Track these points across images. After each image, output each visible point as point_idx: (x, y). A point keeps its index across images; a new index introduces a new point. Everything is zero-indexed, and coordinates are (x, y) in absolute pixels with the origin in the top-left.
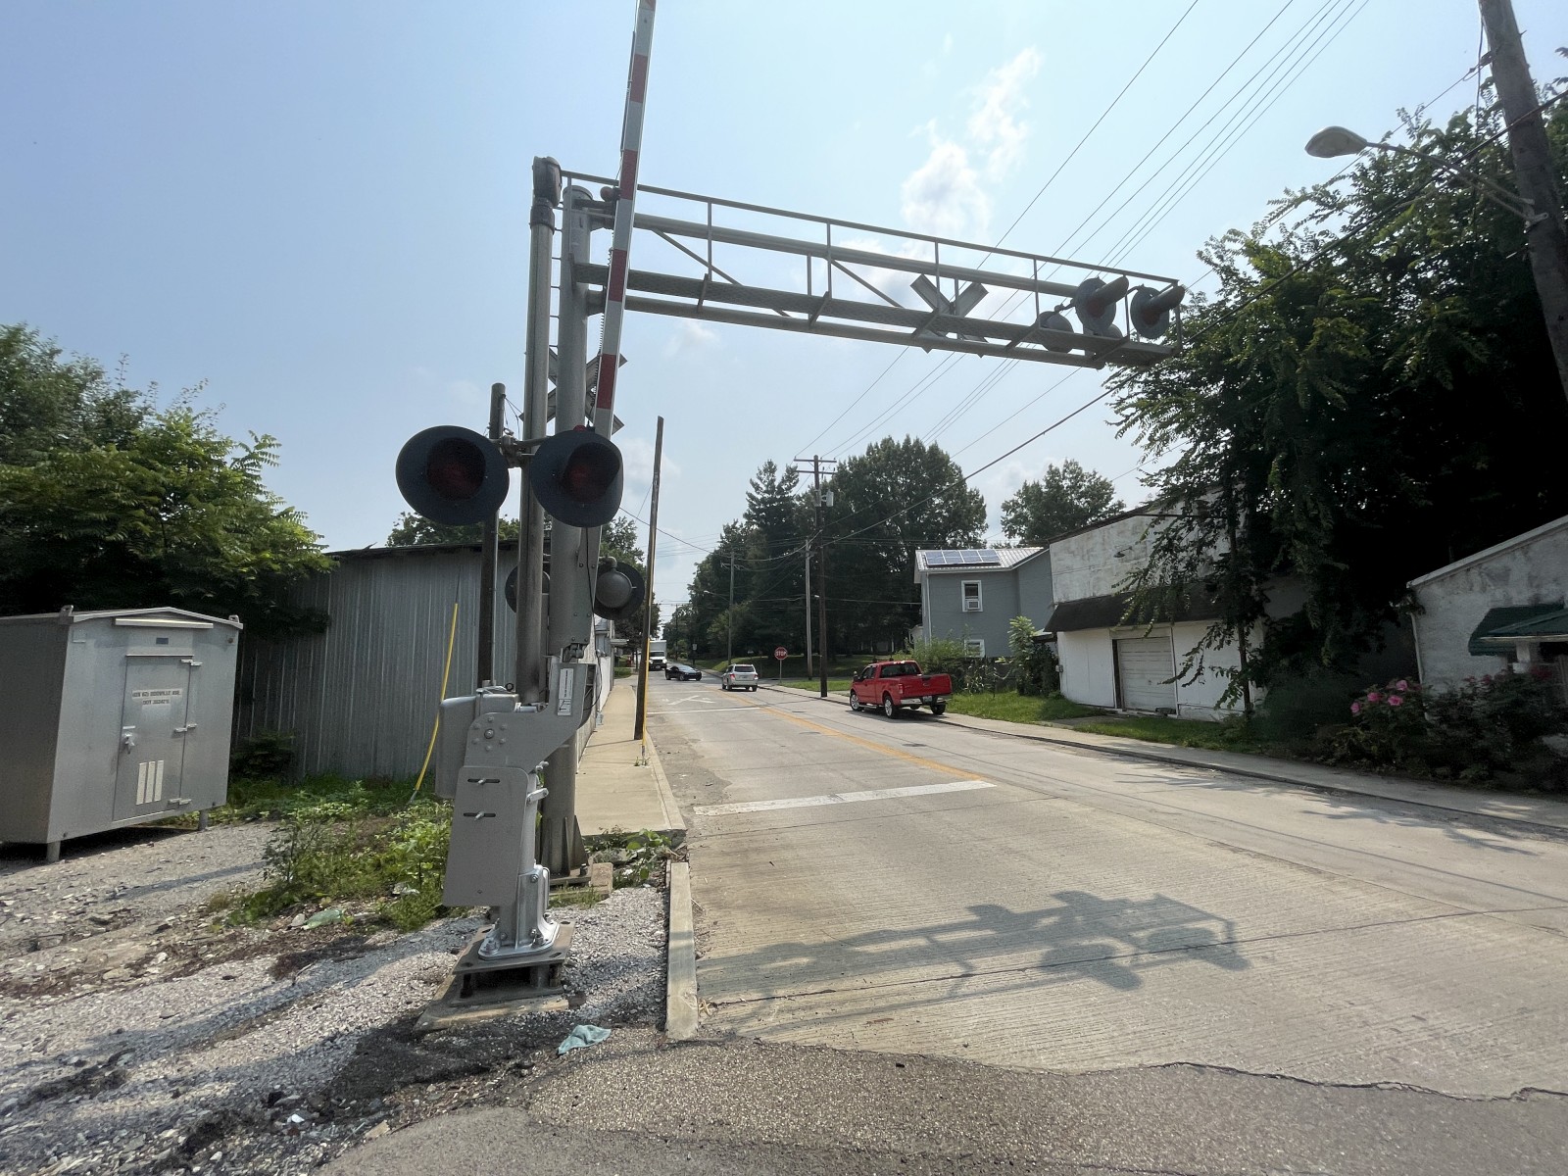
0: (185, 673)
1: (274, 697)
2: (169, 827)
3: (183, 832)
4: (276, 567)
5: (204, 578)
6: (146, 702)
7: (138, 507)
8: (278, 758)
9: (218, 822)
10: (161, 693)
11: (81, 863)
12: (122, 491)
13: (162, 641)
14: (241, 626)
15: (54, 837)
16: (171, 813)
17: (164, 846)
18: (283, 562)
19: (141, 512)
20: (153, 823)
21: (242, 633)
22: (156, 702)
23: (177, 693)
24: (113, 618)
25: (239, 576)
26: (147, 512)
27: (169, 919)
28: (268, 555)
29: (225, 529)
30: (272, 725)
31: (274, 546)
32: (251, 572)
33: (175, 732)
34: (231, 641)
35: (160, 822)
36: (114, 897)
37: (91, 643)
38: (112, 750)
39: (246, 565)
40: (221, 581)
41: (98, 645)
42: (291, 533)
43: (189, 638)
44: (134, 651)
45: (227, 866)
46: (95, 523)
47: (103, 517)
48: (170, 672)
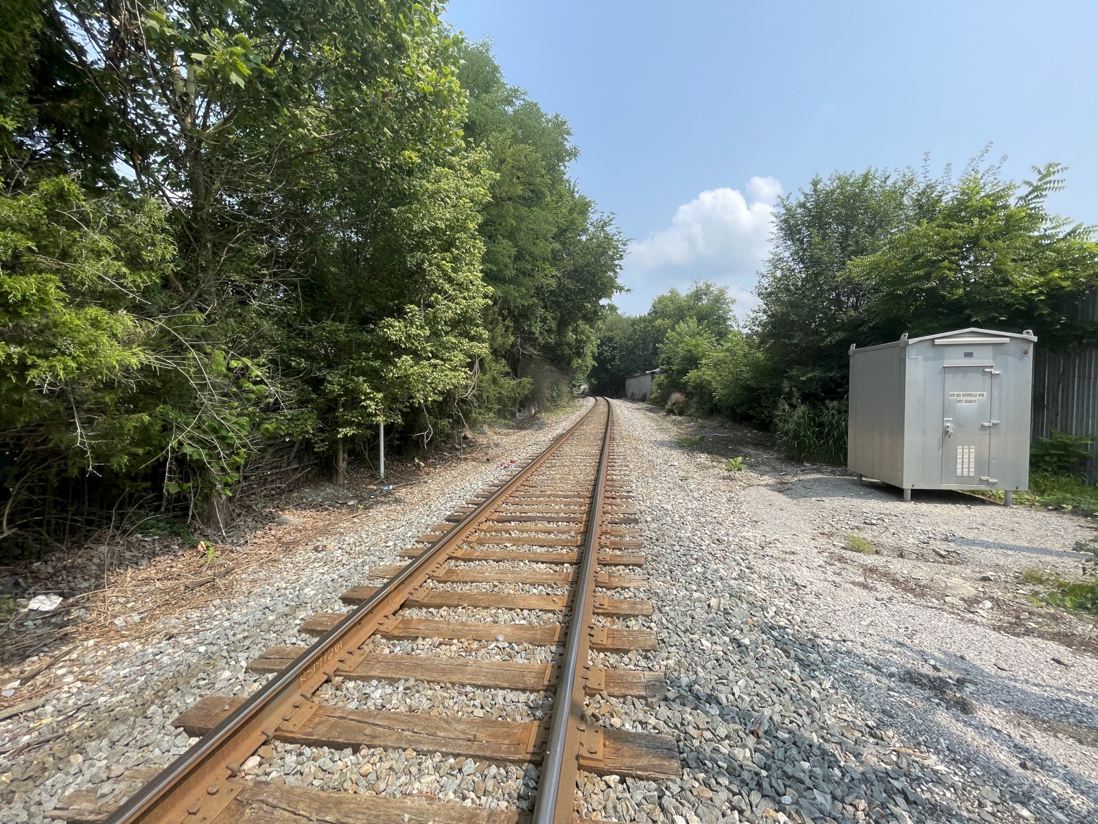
0: (987, 378)
1: (1066, 405)
2: (981, 497)
3: (992, 503)
4: (1065, 284)
5: (999, 305)
6: (959, 402)
7: (943, 260)
9: (1022, 503)
10: (970, 395)
11: (924, 507)
12: (933, 251)
13: (969, 355)
14: (1035, 339)
15: (907, 486)
16: (983, 487)
17: (977, 510)
18: (1073, 278)
19: (946, 263)
20: (968, 491)
21: (1036, 344)
22: (966, 401)
23: (983, 395)
24: (933, 340)
25: (1029, 299)
26: (950, 262)
27: (989, 574)
28: (1056, 275)
29: (1014, 260)
30: (1066, 429)
31: (1062, 266)
32: (1041, 293)
33: (982, 426)
34: (1026, 353)
35: (973, 492)
36: (946, 539)
37: (920, 357)
38: (939, 435)
39: (1035, 287)
40: (1009, 305)
41: (925, 359)
42: (1081, 249)
43: (989, 351)
44: (948, 363)
45: (1036, 545)
46: (918, 278)
47: (921, 272)
48: (976, 378)
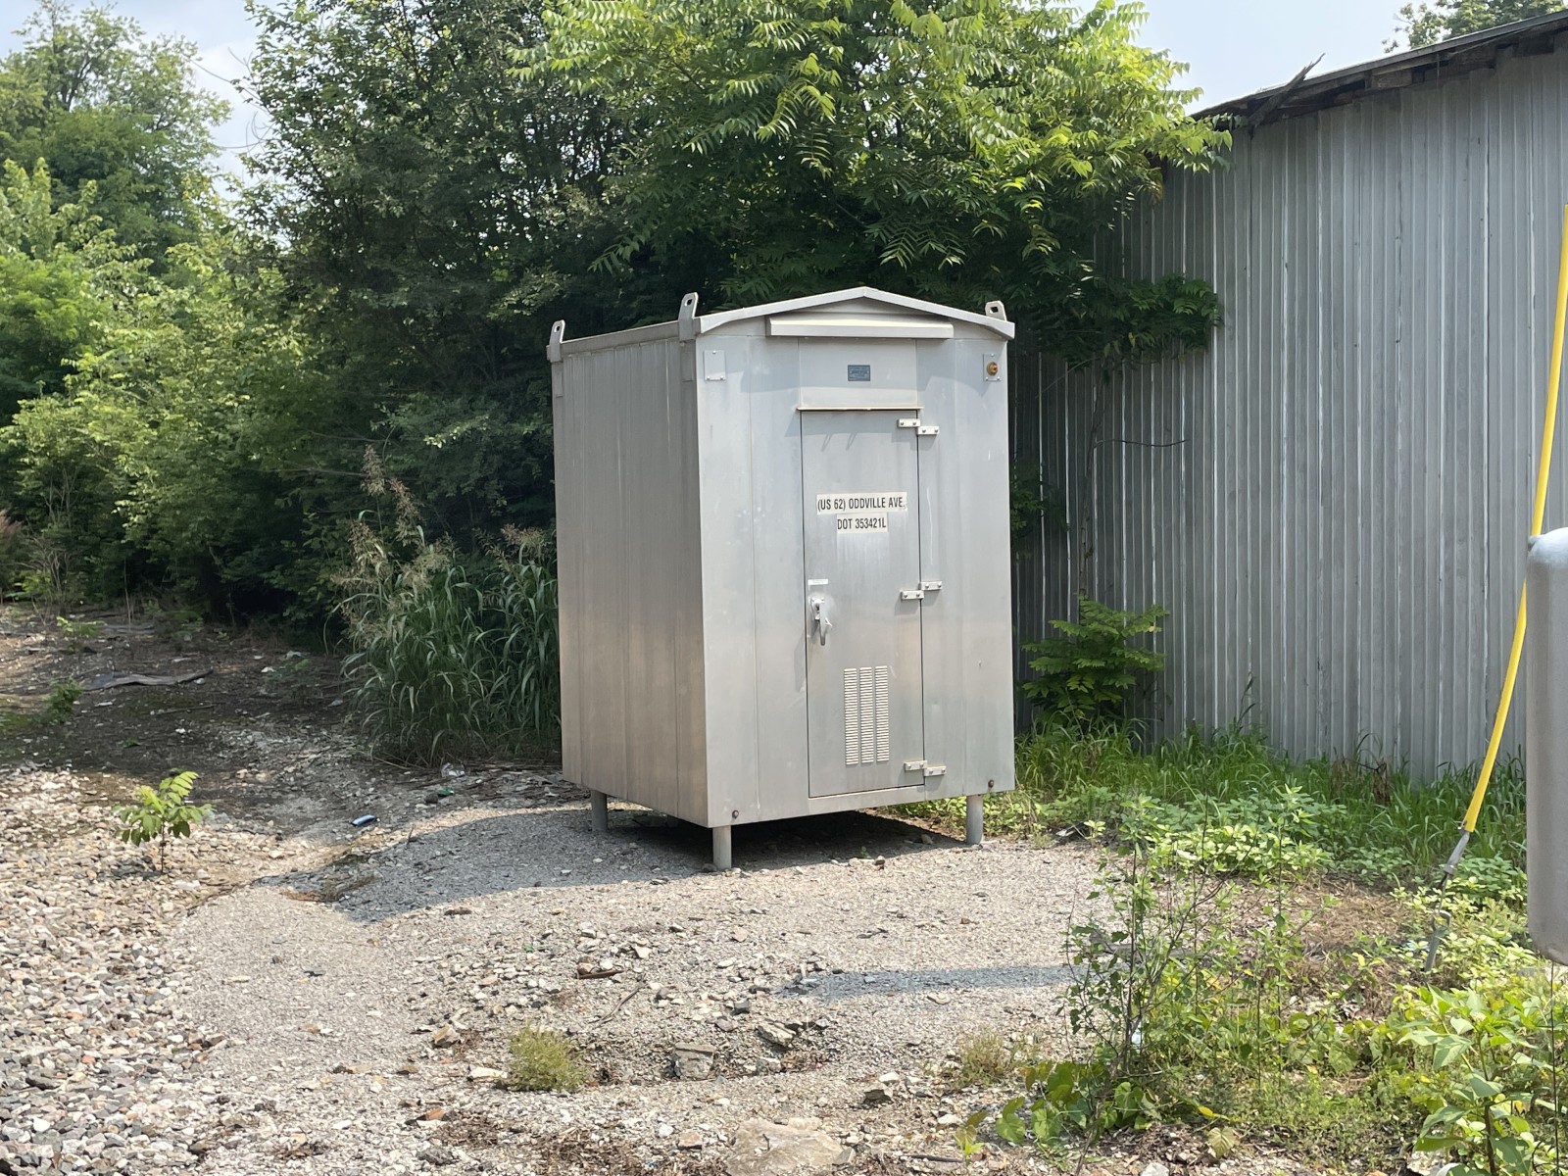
0: (907, 448)
1: (1108, 526)
2: (919, 823)
3: (940, 841)
4: (1083, 167)
5: (946, 218)
6: (844, 524)
7: (804, 53)
8: (1126, 682)
9: (1006, 829)
10: (869, 503)
12: (778, 17)
13: (859, 374)
14: (1009, 329)
15: (719, 817)
16: (913, 795)
17: (907, 868)
18: (1098, 153)
19: (811, 63)
20: (890, 809)
21: (1011, 343)
22: (861, 524)
23: (897, 502)
24: (766, 318)
25: (1007, 201)
26: (824, 60)
27: (886, 1077)
28: (1064, 140)
29: (973, 79)
30: (1110, 598)
31: (1079, 112)
32: (1033, 186)
33: (902, 599)
34: (992, 371)
35: (902, 809)
36: (796, 988)
37: (736, 379)
38: (794, 633)
39: (1021, 171)
40: (969, 219)
41: (747, 386)
42: (1114, 69)
43: (905, 361)
44: (813, 397)
45: (1009, 958)
46: (740, 105)
47: (747, 85)
48: (879, 444)
